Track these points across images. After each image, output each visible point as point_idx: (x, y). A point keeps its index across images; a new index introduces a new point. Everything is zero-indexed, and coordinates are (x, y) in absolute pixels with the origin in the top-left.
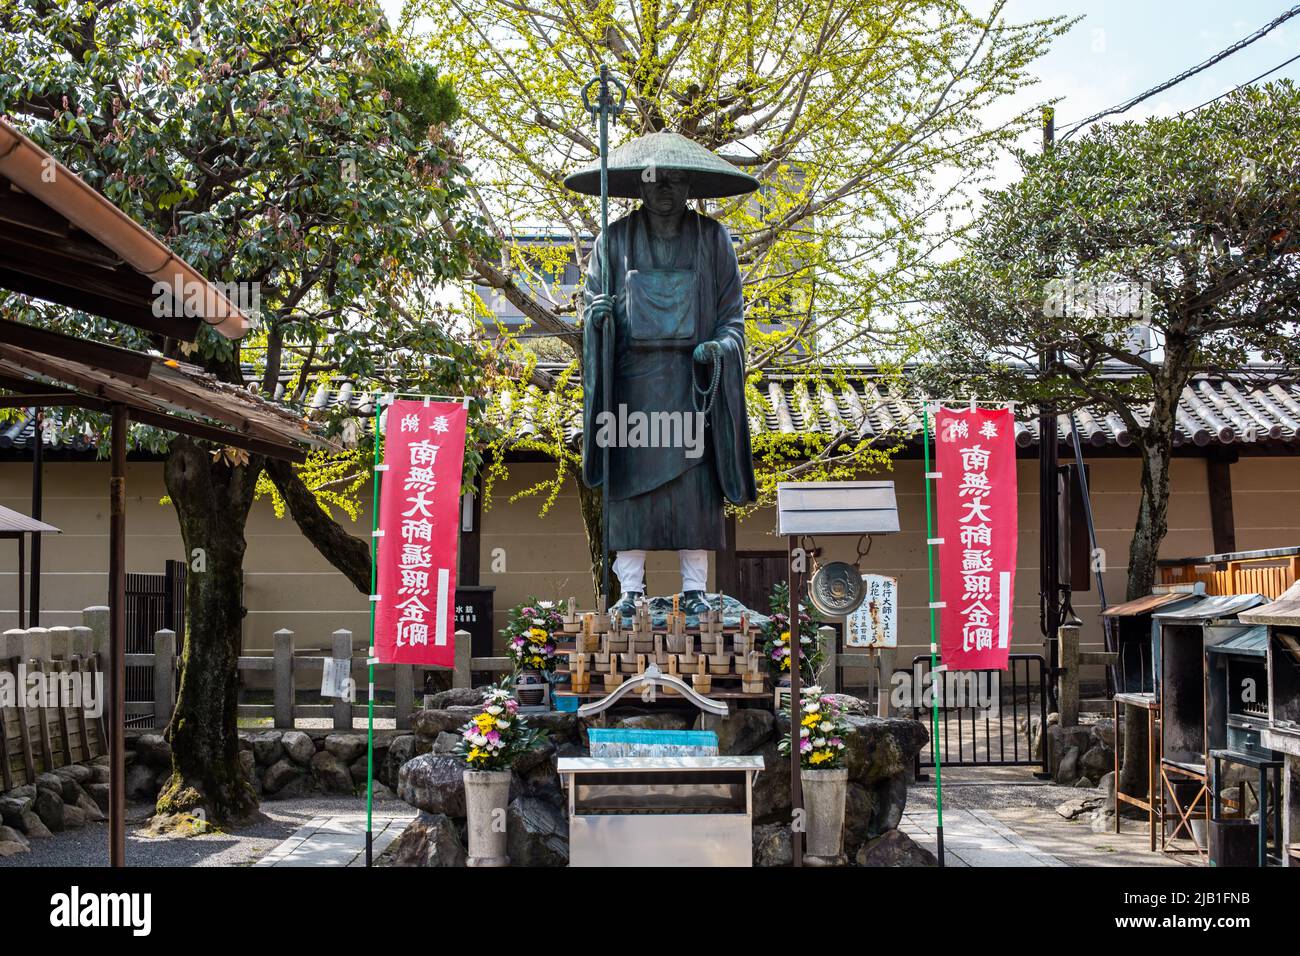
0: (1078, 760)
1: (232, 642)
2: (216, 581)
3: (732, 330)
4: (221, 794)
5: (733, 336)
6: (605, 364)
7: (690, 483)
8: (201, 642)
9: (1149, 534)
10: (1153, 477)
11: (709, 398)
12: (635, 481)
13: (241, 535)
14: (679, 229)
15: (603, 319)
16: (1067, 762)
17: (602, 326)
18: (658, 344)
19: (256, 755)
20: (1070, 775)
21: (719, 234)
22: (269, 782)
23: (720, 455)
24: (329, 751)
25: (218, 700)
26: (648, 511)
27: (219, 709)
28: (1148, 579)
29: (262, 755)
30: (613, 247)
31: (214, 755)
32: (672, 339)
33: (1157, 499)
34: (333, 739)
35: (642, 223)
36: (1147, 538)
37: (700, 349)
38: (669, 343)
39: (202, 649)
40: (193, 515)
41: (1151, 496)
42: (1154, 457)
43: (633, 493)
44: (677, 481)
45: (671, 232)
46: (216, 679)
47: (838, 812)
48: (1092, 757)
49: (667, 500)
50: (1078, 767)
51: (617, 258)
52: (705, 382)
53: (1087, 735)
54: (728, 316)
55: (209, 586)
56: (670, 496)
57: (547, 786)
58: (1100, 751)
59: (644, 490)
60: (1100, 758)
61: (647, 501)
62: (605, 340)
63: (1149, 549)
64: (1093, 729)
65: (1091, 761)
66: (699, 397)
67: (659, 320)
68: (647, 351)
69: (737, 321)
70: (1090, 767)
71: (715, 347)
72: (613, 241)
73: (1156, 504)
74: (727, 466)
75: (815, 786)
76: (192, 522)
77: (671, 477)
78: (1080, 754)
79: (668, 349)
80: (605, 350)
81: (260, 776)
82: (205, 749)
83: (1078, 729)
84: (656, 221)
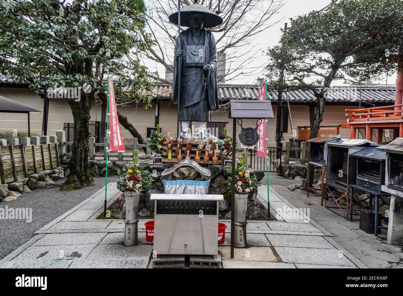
0: (289, 173)
1: (86, 141)
2: (81, 126)
3: (214, 62)
4: (82, 179)
5: (214, 64)
6: (179, 70)
7: (201, 104)
8: (77, 141)
9: (318, 121)
10: (321, 106)
11: (207, 80)
12: (186, 103)
13: (89, 114)
14: (200, 34)
15: (179, 56)
16: (287, 173)
17: (178, 59)
18: (194, 65)
19: (98, 166)
20: (287, 176)
21: (211, 36)
22: (101, 173)
23: (210, 97)
24: (117, 165)
25: (82, 155)
26: (190, 111)
27: (82, 158)
28: (316, 132)
29: (100, 166)
30: (182, 38)
31: (81, 169)
32: (198, 64)
33: (321, 112)
34: (118, 162)
35: (190, 31)
36: (317, 122)
37: (205, 67)
38: (197, 65)
39: (78, 143)
40: (75, 109)
41: (319, 111)
42: (322, 101)
43: (186, 106)
44: (198, 103)
45: (198, 35)
46: (81, 150)
47: (245, 208)
48: (293, 172)
49: (195, 108)
50: (289, 174)
51: (183, 41)
52: (206, 76)
53: (292, 167)
54: (213, 59)
55: (79, 127)
56: (196, 107)
57: (159, 186)
58: (295, 171)
59: (189, 105)
60: (294, 172)
61: (190, 108)
62: (179, 63)
63: (318, 125)
64: (293, 165)
65: (292, 173)
66: (204, 80)
67: (194, 59)
68: (191, 67)
69: (215, 60)
70: (292, 175)
71: (209, 66)
72: (182, 36)
73: (321, 113)
74: (211, 99)
75: (238, 199)
76: (74, 111)
77: (196, 102)
78: (290, 171)
79: (196, 67)
80: (179, 66)
81: (99, 171)
82: (78, 168)
83: (289, 165)
84: (194, 31)
